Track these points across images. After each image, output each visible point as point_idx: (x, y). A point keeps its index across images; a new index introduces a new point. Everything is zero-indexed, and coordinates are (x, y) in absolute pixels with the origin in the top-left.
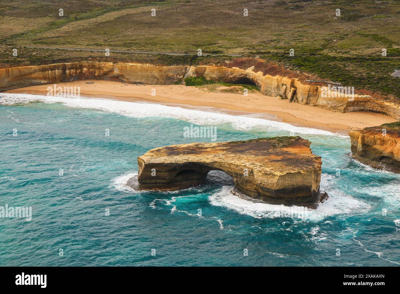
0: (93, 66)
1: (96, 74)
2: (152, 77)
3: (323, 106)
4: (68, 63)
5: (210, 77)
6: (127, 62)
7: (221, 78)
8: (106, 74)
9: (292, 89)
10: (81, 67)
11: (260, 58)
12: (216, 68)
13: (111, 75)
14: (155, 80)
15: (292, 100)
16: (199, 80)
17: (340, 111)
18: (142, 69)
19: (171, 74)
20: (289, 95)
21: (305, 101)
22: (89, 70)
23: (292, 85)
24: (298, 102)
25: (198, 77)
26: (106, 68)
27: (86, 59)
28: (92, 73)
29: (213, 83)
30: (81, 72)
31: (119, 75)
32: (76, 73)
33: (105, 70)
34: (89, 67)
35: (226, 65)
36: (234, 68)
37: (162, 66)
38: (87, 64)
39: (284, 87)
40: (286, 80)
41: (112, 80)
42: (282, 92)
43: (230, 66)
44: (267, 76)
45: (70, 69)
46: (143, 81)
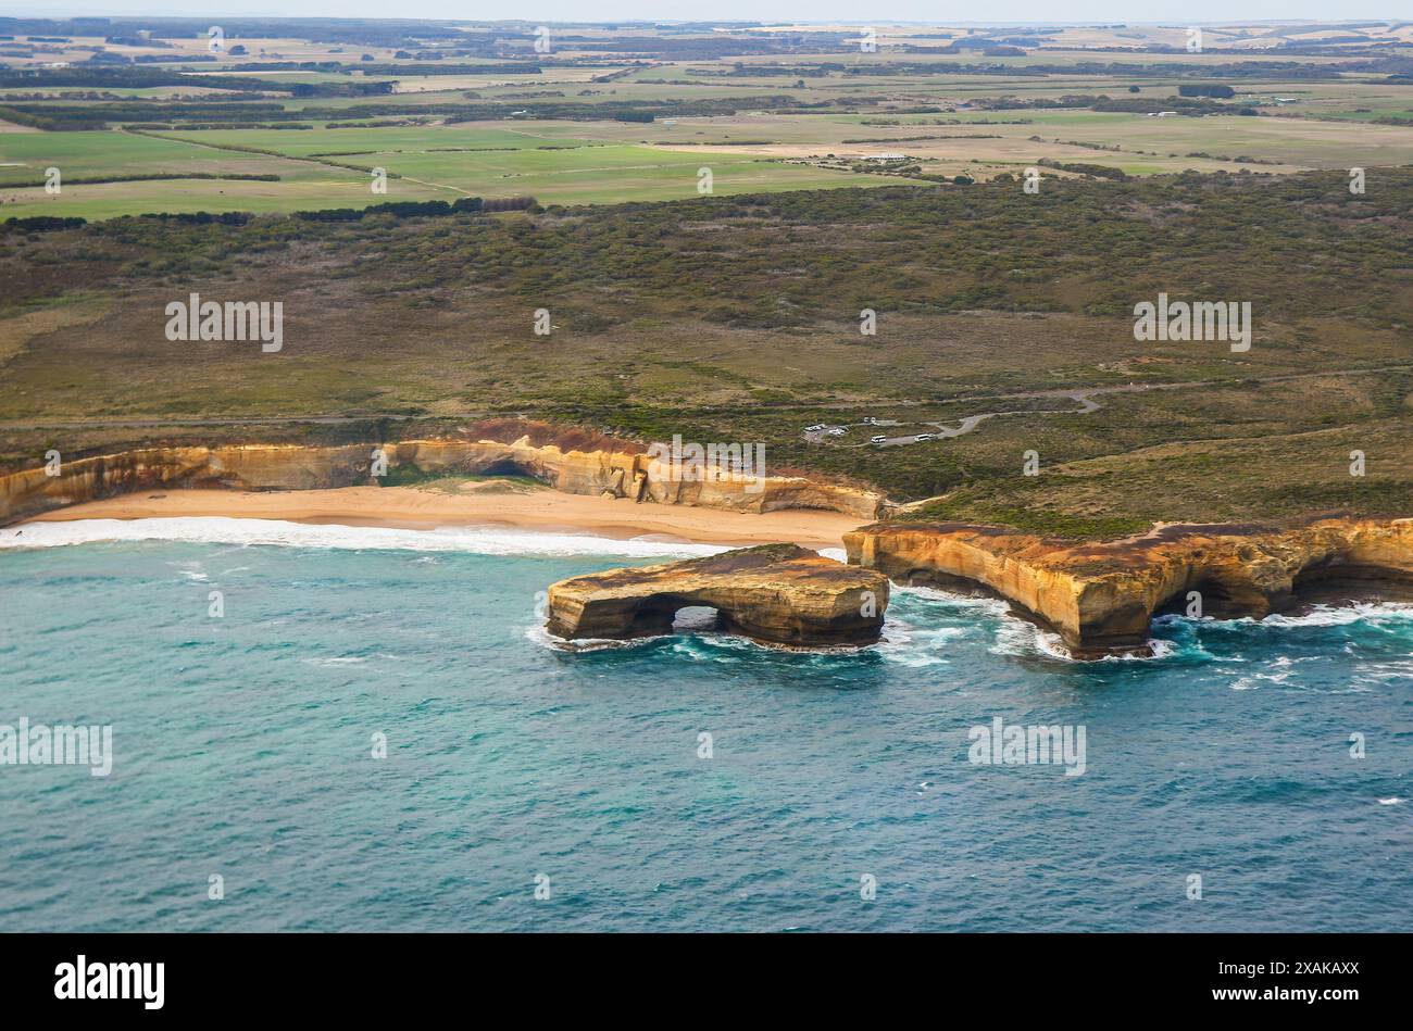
0: (158, 460)
1: (165, 476)
2: (302, 473)
3: (714, 505)
4: (109, 457)
5: (431, 465)
6: (240, 444)
7: (455, 465)
8: (188, 474)
9: (638, 475)
10: (133, 462)
11: (530, 418)
12: (444, 444)
13: (201, 475)
14: (310, 480)
15: (640, 498)
16: (408, 472)
17: (754, 511)
18: (279, 458)
19: (343, 464)
20: (634, 488)
21: (672, 497)
22: (149, 467)
23: (637, 468)
24: (655, 500)
25: (403, 467)
26: (190, 461)
27: (140, 444)
28: (154, 474)
29: (439, 477)
30: (132, 475)
31: (222, 474)
32: (122, 477)
33: (188, 465)
34: (148, 463)
35: (462, 436)
36: (482, 441)
37: (322, 446)
38: (144, 456)
39: (618, 473)
40: (621, 459)
41: (202, 488)
42: (613, 484)
43: (473, 438)
44: (573, 453)
45: (111, 469)
46: (282, 483)
